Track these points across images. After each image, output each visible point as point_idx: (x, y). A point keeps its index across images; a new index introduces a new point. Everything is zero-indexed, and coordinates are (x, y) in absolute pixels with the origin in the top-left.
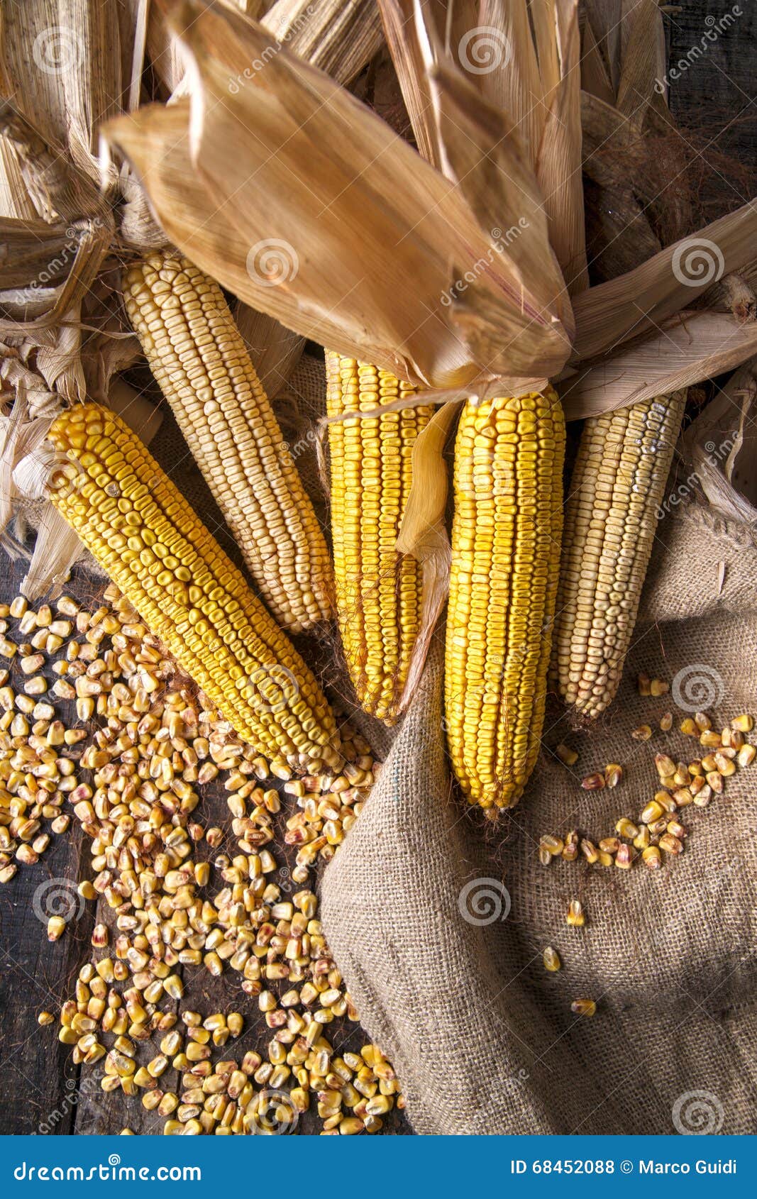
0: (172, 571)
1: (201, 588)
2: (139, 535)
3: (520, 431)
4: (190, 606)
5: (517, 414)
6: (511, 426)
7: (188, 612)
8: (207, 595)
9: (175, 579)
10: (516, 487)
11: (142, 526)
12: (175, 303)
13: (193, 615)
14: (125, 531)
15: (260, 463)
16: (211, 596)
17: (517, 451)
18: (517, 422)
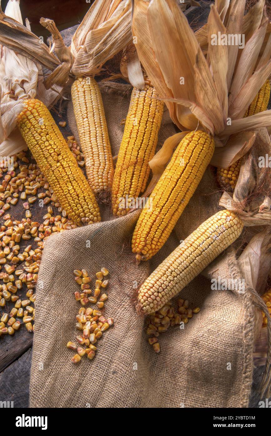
0: (54, 149)
1: (63, 157)
2: (46, 137)
3: (199, 142)
4: (58, 161)
5: (200, 138)
6: (197, 139)
7: (57, 163)
8: (64, 159)
9: (55, 152)
10: (191, 156)
11: (47, 134)
12: (83, 90)
13: (59, 164)
14: (42, 134)
15: (96, 138)
16: (65, 159)
17: (196, 147)
18: (199, 139)
